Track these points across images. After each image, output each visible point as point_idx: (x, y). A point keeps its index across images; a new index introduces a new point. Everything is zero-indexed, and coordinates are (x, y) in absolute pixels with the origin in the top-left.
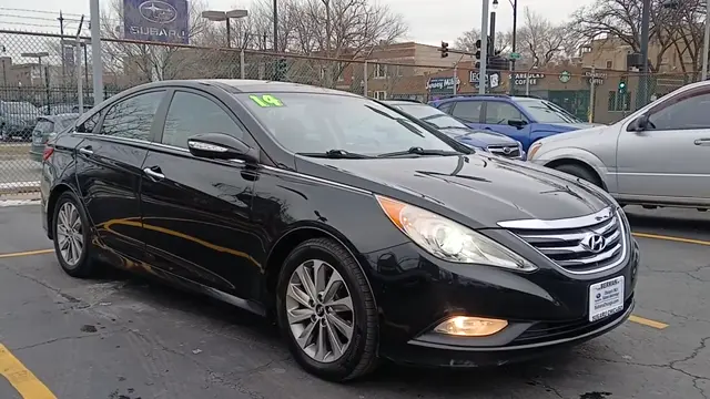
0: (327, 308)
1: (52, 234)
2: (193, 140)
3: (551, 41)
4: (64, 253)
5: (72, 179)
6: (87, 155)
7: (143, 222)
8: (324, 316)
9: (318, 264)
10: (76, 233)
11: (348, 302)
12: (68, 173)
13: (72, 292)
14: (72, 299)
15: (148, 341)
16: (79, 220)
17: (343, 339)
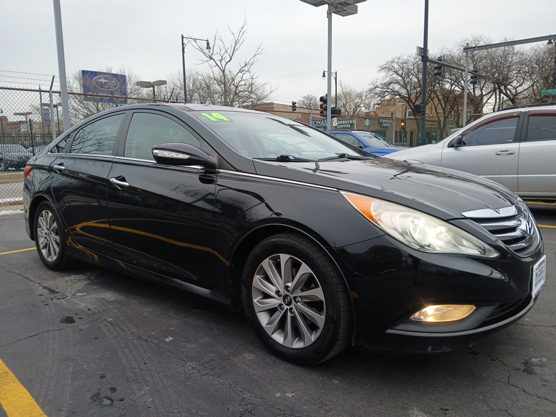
0: (295, 298)
1: (34, 236)
2: (156, 149)
3: (356, 101)
4: (44, 252)
5: (48, 191)
6: (60, 170)
7: (111, 223)
8: (292, 306)
9: (284, 258)
10: (53, 235)
11: (318, 293)
12: (44, 187)
13: (51, 284)
14: (52, 291)
15: (122, 330)
16: (55, 225)
17: (312, 327)
